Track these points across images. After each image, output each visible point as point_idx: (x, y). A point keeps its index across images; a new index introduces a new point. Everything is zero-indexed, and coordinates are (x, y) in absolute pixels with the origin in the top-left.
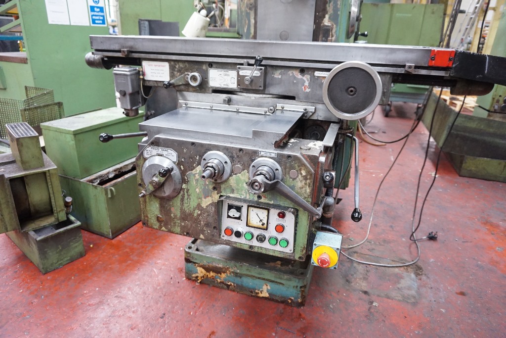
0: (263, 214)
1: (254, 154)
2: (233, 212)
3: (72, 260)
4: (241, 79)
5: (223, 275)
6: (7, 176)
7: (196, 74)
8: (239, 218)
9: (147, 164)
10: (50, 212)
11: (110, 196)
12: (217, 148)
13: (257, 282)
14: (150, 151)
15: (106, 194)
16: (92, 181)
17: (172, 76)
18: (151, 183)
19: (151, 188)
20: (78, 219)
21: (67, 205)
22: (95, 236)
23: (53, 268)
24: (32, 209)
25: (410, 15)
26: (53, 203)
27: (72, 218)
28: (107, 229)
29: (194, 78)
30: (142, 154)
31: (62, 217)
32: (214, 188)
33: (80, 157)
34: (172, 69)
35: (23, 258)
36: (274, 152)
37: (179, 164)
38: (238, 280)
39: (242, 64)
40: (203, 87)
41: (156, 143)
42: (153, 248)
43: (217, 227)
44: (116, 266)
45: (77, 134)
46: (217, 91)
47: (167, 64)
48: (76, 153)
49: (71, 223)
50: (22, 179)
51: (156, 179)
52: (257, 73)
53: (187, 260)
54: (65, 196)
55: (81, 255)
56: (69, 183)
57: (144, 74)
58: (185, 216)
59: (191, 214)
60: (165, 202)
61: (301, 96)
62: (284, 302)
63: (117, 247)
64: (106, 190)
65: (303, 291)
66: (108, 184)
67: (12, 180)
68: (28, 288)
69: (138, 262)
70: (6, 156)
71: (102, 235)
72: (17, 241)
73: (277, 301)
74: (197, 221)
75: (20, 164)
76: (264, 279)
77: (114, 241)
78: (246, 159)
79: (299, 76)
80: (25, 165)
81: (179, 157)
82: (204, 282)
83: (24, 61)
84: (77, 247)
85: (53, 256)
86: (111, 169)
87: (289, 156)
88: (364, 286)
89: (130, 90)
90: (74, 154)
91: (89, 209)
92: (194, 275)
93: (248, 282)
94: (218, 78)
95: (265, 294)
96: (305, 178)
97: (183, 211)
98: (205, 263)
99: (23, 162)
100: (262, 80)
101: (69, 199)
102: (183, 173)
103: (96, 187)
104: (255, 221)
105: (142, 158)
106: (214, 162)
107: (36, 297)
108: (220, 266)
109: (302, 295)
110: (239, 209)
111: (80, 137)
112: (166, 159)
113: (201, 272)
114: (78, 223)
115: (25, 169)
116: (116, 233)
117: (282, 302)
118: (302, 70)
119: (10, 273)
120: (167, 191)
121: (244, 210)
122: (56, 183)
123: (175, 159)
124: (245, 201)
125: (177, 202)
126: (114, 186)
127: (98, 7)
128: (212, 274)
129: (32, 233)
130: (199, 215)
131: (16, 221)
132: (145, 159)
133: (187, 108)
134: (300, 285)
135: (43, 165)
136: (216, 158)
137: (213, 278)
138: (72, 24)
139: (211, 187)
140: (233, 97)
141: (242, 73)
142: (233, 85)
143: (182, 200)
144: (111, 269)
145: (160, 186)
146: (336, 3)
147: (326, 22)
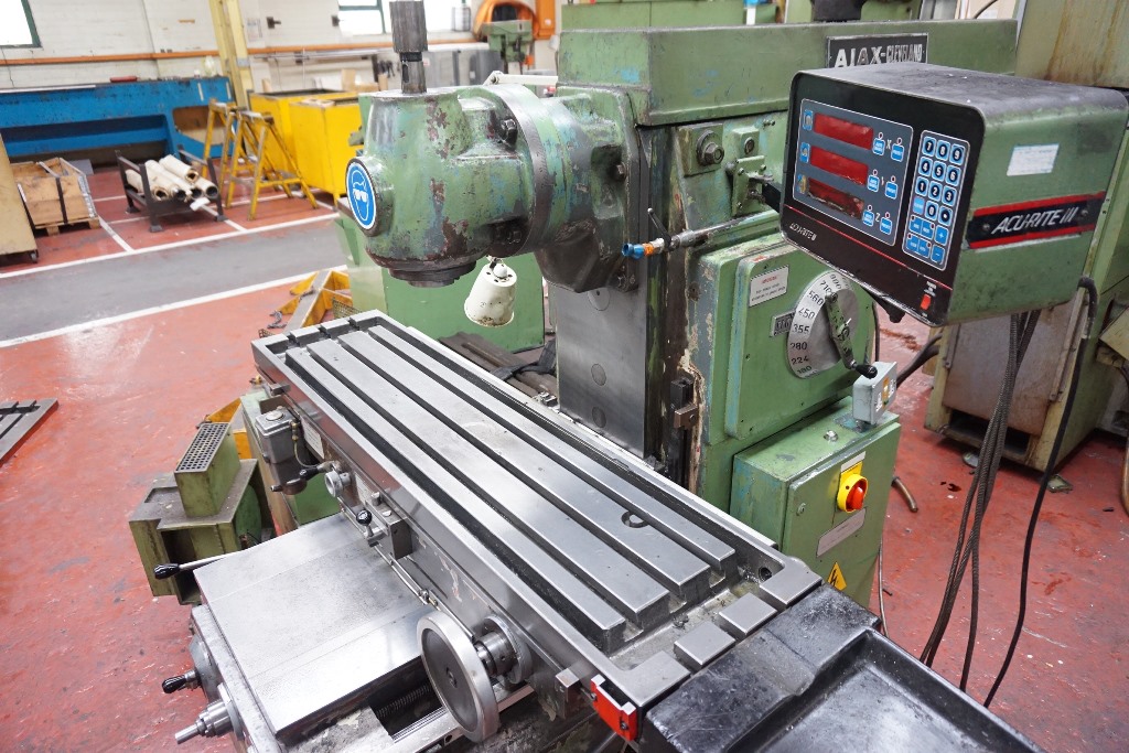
7: (332, 478)
57: (301, 433)
146: (703, 327)
147: (686, 363)
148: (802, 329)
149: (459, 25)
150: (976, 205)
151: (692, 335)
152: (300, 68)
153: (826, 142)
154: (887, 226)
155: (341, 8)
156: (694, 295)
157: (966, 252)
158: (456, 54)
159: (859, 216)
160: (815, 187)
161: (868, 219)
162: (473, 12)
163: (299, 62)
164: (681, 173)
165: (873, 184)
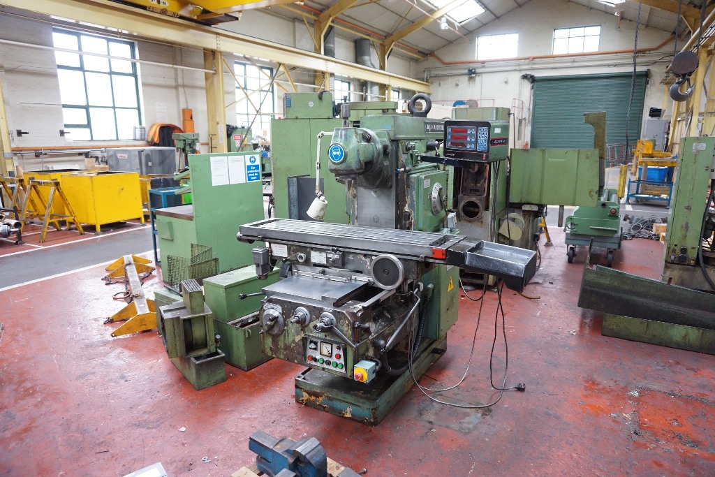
0: (329, 347)
1: (321, 310)
2: (313, 346)
3: (216, 384)
4: (328, 259)
5: (320, 399)
6: (182, 318)
7: (302, 255)
8: (315, 349)
9: (266, 313)
10: (205, 345)
11: (247, 336)
12: (303, 305)
13: (343, 405)
14: (267, 306)
15: (245, 334)
16: (235, 324)
17: (289, 254)
18: (267, 325)
19: (266, 328)
20: (223, 352)
21: (216, 340)
22: (234, 368)
23: (203, 387)
24: (194, 342)
25: (563, 160)
26: (208, 338)
27: (219, 351)
28: (243, 363)
29: (301, 257)
30: (263, 307)
31: (213, 349)
32: (302, 330)
33: (228, 306)
34: (289, 249)
35: (183, 380)
36: (332, 309)
37: (283, 314)
38: (330, 403)
39: (329, 250)
40: (307, 262)
41: (270, 301)
42: (276, 379)
43: (304, 355)
44: (247, 390)
45: (227, 288)
46: (316, 265)
47: (286, 247)
48: (225, 302)
49: (218, 354)
50: (189, 320)
51: (269, 323)
52: (337, 256)
53: (297, 387)
54: (215, 335)
55: (224, 380)
56: (219, 325)
57: (272, 252)
58: (287, 347)
59: (290, 346)
60: (275, 338)
61: (366, 271)
62: (362, 421)
63: (249, 377)
64: (245, 331)
65: (374, 413)
66: (246, 327)
67: (184, 320)
68: (188, 398)
69: (263, 388)
70: (179, 303)
71: (239, 368)
72: (180, 367)
73: (357, 421)
74: (292, 350)
75: (189, 310)
76: (347, 402)
77: (247, 373)
78: (317, 312)
79: (364, 259)
80: (193, 311)
81: (283, 310)
82: (308, 404)
83: (190, 218)
84: (221, 373)
85: (204, 377)
86: (250, 315)
87: (339, 312)
88: (432, 418)
89: (262, 263)
90: (224, 303)
91: (232, 346)
92: (301, 399)
93: (338, 405)
94: (317, 257)
95: (349, 415)
96: (348, 325)
97: (285, 345)
98: (308, 388)
99: (192, 309)
100: (340, 261)
101: (218, 337)
102: (285, 320)
103: (237, 329)
104: (325, 351)
105: (262, 310)
106: (300, 314)
107: (192, 403)
108: (318, 391)
109: (374, 416)
110: (316, 343)
111: (229, 290)
112: (275, 311)
113: (305, 396)
114: (224, 355)
115: (193, 313)
116: (250, 367)
117: (361, 422)
118: (365, 255)
119: (176, 387)
120: (276, 331)
121: (319, 344)
122: (211, 324)
123: (281, 311)
124: (318, 338)
125: (282, 338)
126: (251, 328)
127: (253, 166)
128: (313, 398)
129: (193, 359)
130: (294, 347)
131: (184, 350)
132: (264, 311)
133: (299, 276)
134: (371, 407)
135: (203, 311)
136: (302, 312)
137: (314, 401)
138: (231, 183)
139: (300, 329)
140: (326, 269)
141: (329, 256)
142: (324, 262)
143: (285, 336)
144: (243, 391)
145: (271, 328)
146: (412, 196)
147: (406, 208)
148: (434, 198)
149: (138, 137)
150: (491, 137)
151: (408, 200)
152: (39, 160)
153: (455, 134)
154: (473, 146)
155: (66, 126)
156: (408, 187)
157: (491, 147)
158: (140, 152)
159: (466, 146)
160: (452, 144)
161: (468, 147)
162: (147, 130)
163: (37, 156)
164: (402, 153)
165: (468, 139)
